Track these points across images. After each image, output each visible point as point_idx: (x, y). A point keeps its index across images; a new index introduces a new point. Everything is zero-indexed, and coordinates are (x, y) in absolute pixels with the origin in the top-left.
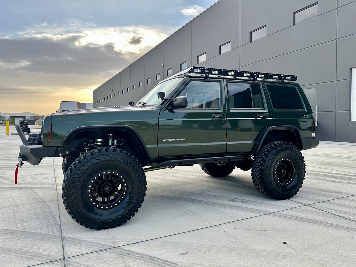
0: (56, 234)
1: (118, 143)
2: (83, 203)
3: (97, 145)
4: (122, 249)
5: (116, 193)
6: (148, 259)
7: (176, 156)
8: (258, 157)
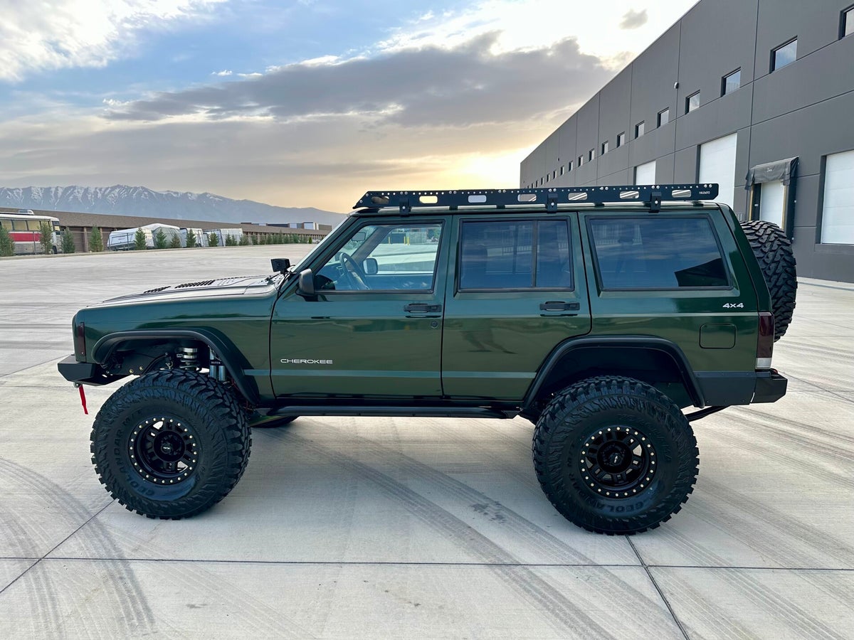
3: (183, 359)
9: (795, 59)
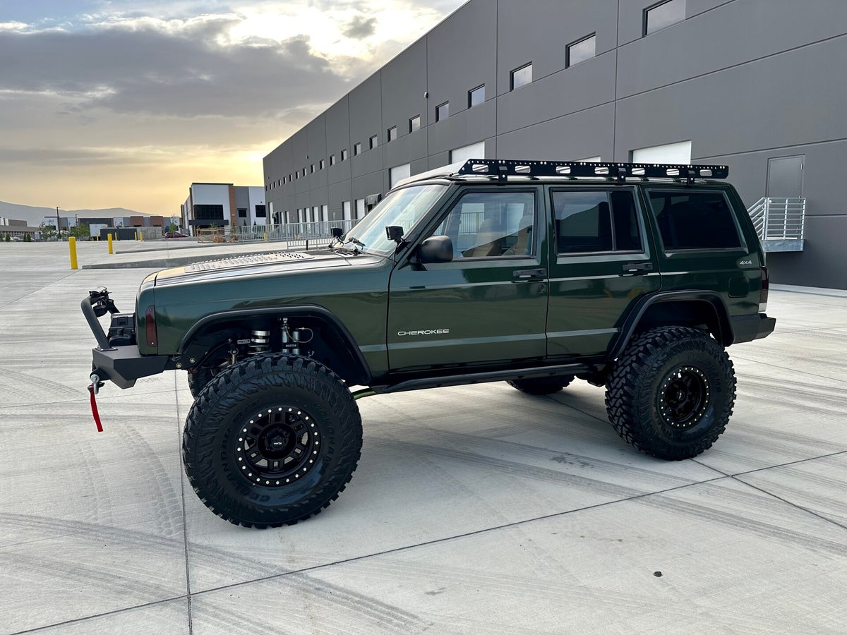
0: (174, 536)
1: (301, 337)
2: (227, 476)
3: (255, 344)
4: (307, 577)
5: (298, 451)
6: (358, 602)
7: (430, 367)
8: (622, 365)
9: (531, 81)
